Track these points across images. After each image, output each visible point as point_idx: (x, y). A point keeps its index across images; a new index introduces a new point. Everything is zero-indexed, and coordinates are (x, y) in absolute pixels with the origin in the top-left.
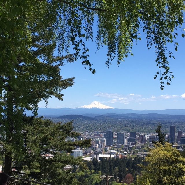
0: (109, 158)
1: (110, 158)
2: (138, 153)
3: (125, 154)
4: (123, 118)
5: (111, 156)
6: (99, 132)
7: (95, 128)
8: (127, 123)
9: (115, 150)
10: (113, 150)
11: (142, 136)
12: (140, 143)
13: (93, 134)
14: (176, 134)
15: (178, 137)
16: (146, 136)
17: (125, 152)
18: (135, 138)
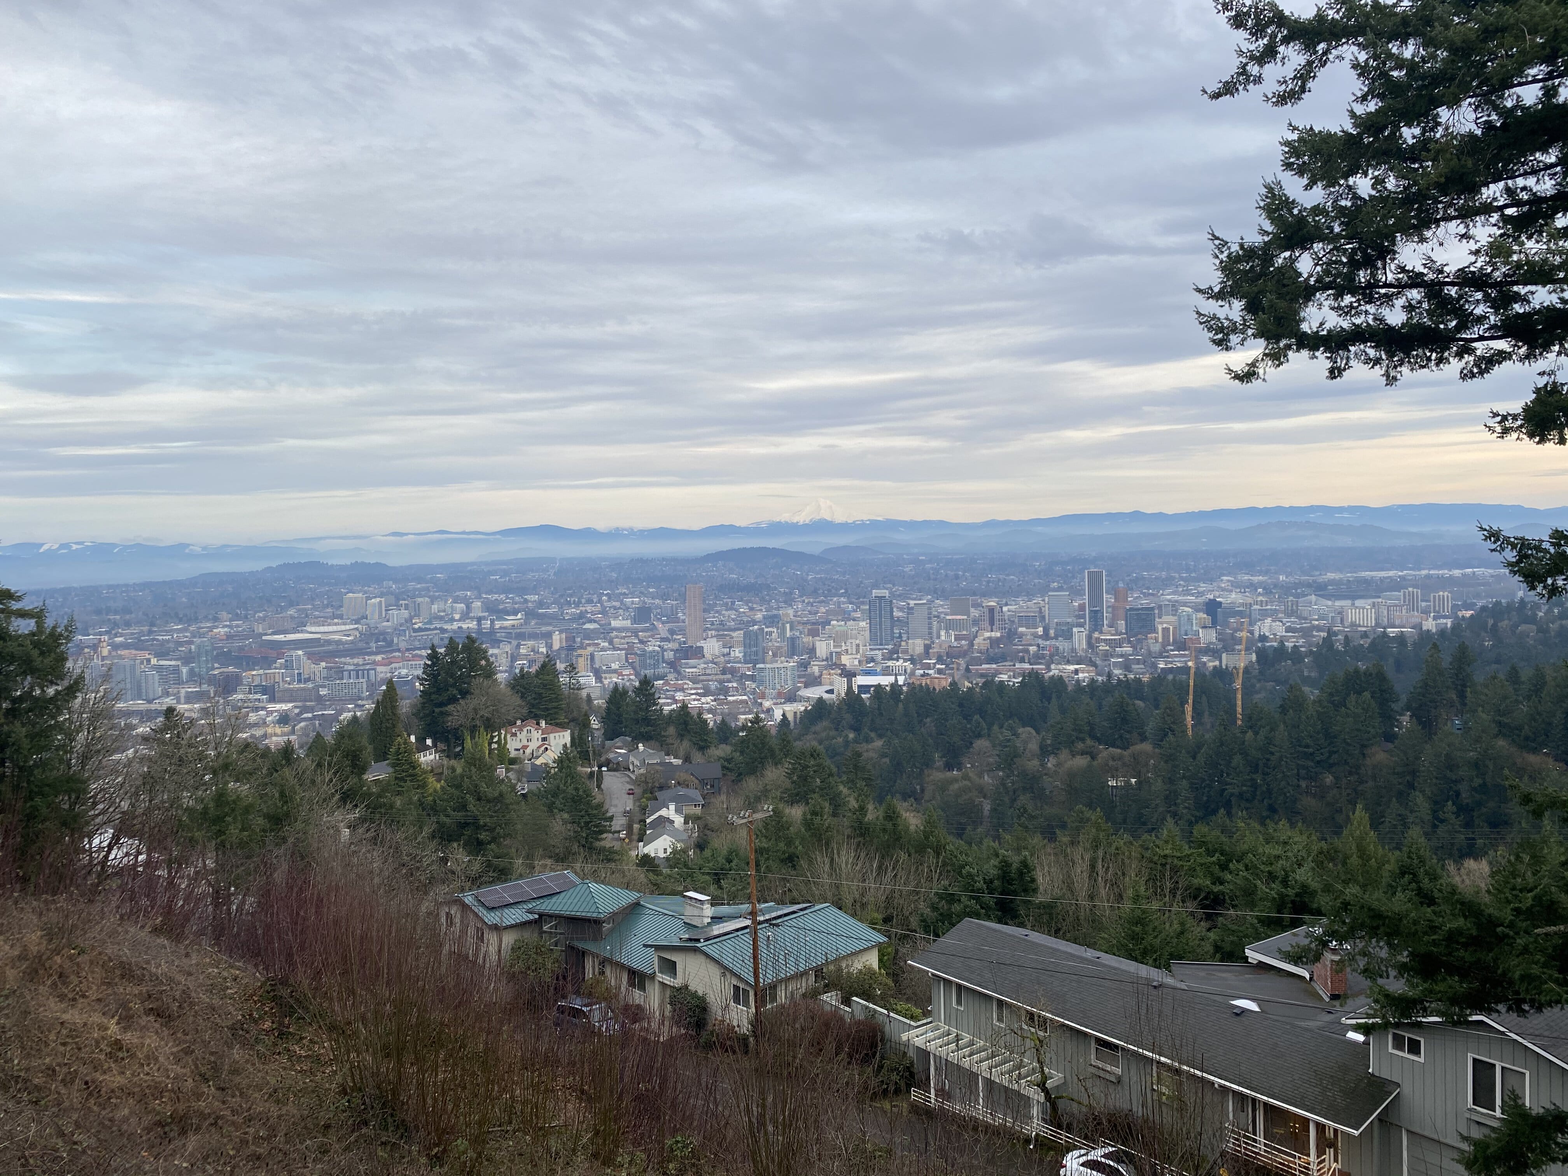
0: (892, 685)
1: (894, 685)
2: (984, 666)
3: (940, 671)
4: (916, 550)
5: (896, 680)
6: (844, 603)
7: (829, 591)
8: (932, 568)
9: (905, 660)
10: (897, 659)
11: (992, 610)
12: (987, 634)
13: (823, 610)
14: (1108, 599)
15: (1114, 608)
16: (1005, 609)
17: (938, 666)
18: (969, 616)
